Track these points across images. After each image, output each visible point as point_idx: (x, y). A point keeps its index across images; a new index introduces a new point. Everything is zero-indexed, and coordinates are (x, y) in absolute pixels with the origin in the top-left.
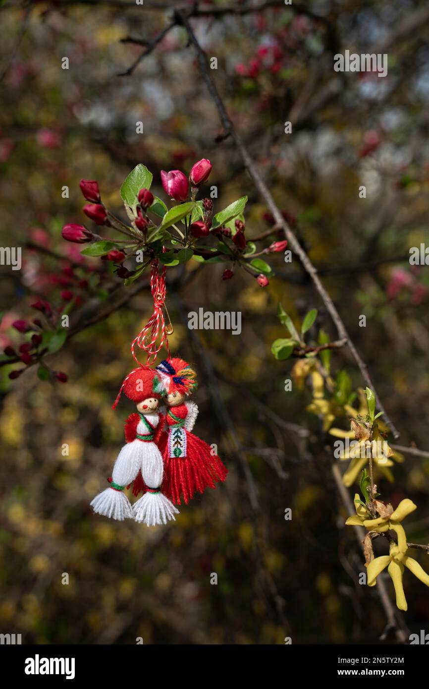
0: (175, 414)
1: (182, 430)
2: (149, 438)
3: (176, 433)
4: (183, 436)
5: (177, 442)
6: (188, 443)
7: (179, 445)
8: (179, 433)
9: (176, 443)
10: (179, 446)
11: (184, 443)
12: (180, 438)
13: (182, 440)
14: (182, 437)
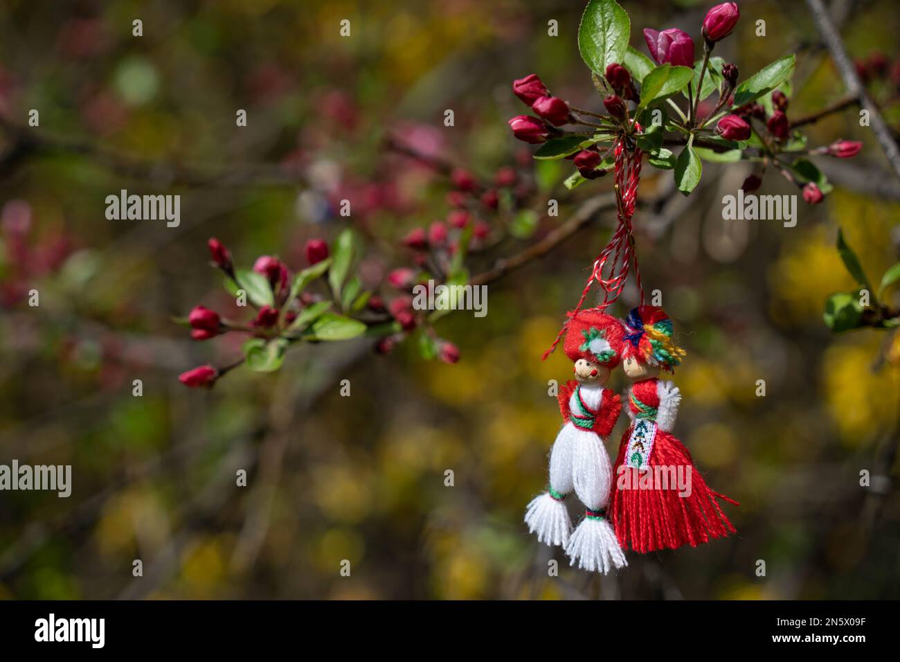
0: (636, 396)
1: (648, 424)
2: (585, 423)
3: (639, 429)
4: (649, 437)
5: (640, 444)
6: (654, 446)
7: (641, 448)
8: (643, 429)
9: (637, 445)
10: (640, 451)
11: (648, 448)
12: (644, 437)
13: (645, 442)
14: (646, 435)
